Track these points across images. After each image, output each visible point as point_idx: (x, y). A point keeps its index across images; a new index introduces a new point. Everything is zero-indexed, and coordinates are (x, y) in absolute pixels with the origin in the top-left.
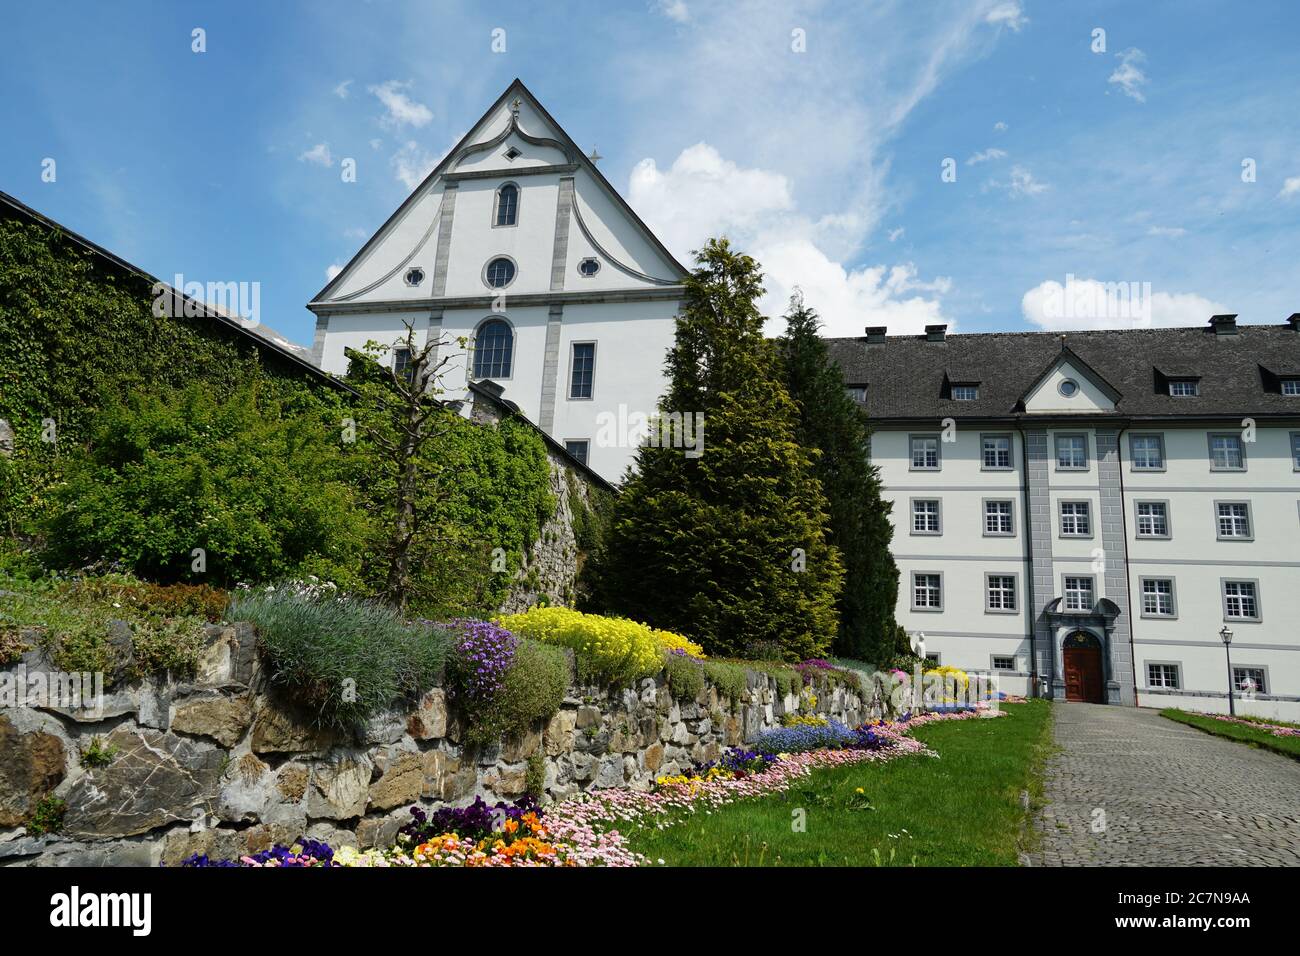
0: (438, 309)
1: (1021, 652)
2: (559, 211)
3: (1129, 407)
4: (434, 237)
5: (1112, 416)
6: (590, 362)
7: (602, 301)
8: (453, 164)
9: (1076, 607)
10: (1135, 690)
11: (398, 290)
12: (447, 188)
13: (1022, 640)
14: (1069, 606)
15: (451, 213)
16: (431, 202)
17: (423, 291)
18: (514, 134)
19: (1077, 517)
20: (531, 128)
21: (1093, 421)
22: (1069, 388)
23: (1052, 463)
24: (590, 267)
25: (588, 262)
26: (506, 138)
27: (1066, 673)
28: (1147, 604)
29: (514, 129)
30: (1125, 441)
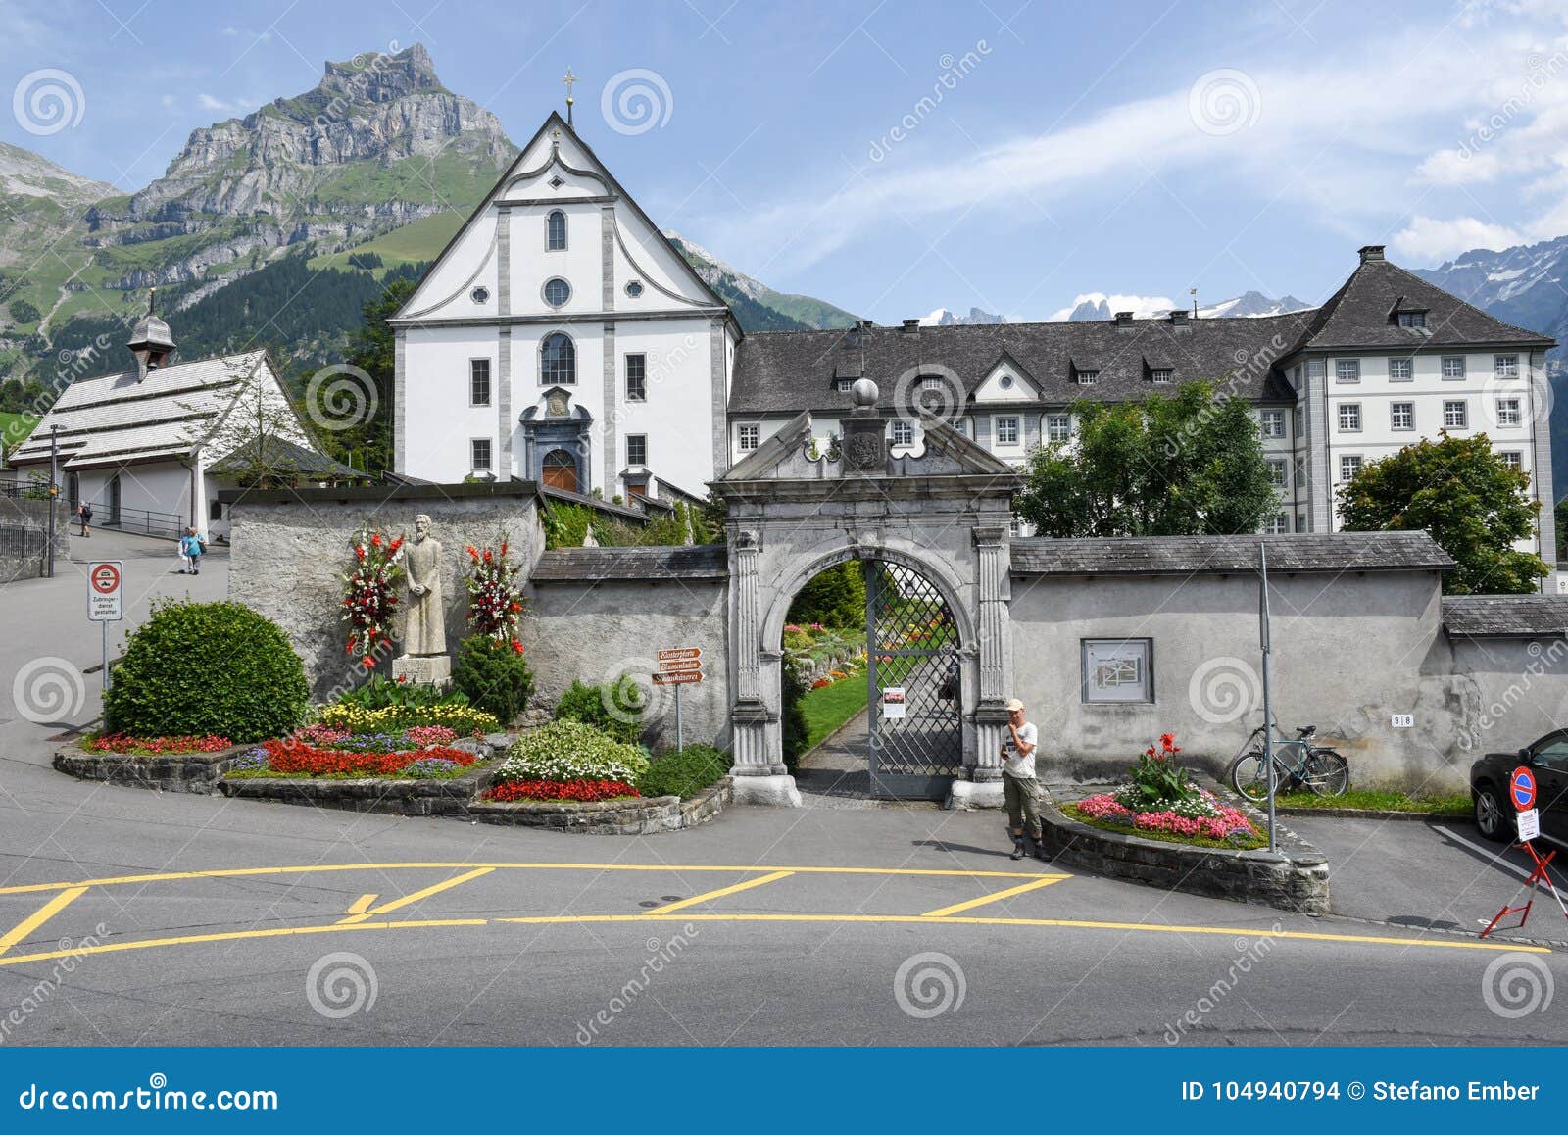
0: (505, 325)
2: (604, 238)
3: (1049, 397)
4: (494, 259)
5: (1036, 403)
6: (641, 372)
7: (648, 319)
8: (504, 190)
11: (464, 308)
12: (500, 213)
15: (507, 237)
16: (486, 225)
17: (490, 309)
18: (556, 165)
20: (572, 159)
21: (1022, 408)
22: (1006, 382)
23: (994, 438)
24: (634, 289)
25: (632, 284)
26: (550, 167)
29: (556, 159)
30: (1045, 423)
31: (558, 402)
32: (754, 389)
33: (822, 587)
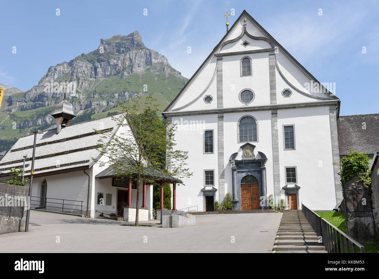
0: (221, 113)
2: (270, 68)
4: (215, 81)
6: (292, 134)
7: (295, 108)
8: (220, 49)
11: (201, 105)
12: (218, 60)
15: (222, 71)
16: (211, 67)
17: (213, 106)
18: (245, 35)
20: (254, 32)
24: (287, 93)
25: (285, 90)
26: (242, 37)
29: (245, 33)
31: (248, 151)
32: (350, 144)
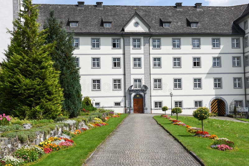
1: (122, 100)
3: (152, 31)
5: (148, 33)
9: (137, 87)
10: (151, 109)
13: (122, 98)
14: (135, 87)
19: (138, 62)
21: (142, 34)
22: (137, 24)
23: (131, 47)
27: (134, 106)
28: (155, 86)
30: (151, 40)
33: (29, 89)
